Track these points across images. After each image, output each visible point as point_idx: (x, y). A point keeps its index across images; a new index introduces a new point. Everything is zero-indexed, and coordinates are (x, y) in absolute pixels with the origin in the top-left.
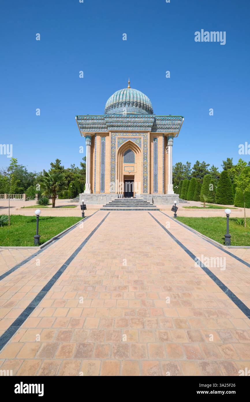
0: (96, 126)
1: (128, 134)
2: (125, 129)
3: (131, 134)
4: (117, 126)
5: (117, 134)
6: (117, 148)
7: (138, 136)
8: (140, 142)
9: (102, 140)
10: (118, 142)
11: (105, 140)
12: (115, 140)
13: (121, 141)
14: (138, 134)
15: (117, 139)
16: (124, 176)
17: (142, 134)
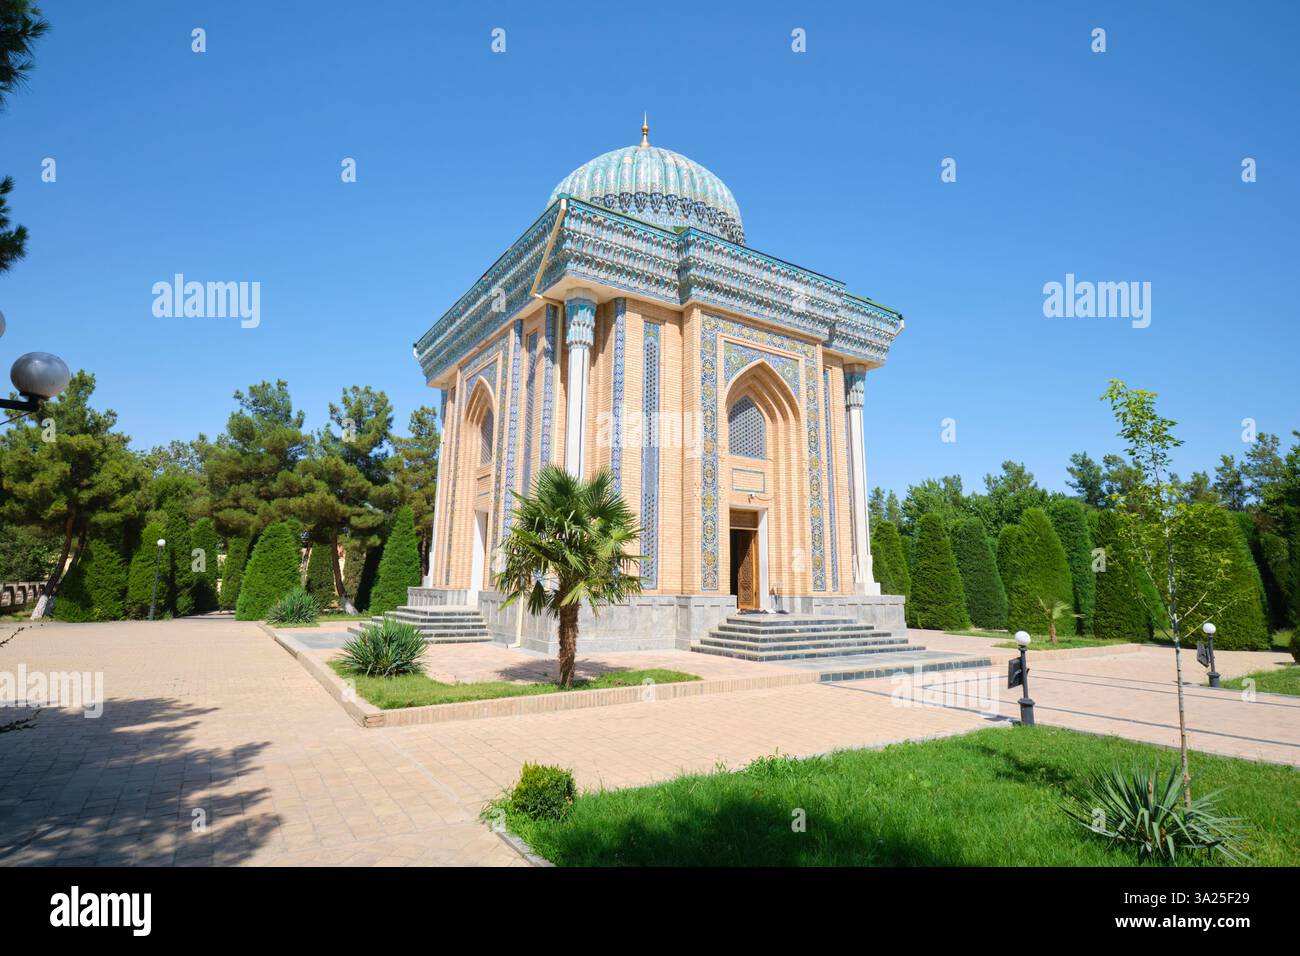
0: (639, 266)
1: (756, 334)
2: (751, 310)
3: (768, 337)
4: (728, 293)
5: (721, 323)
6: (721, 381)
7: (786, 348)
8: (796, 375)
9: (647, 334)
10: (727, 361)
11: (657, 337)
12: (714, 346)
13: (735, 356)
14: (787, 342)
15: (720, 342)
16: (733, 512)
17: (799, 346)
